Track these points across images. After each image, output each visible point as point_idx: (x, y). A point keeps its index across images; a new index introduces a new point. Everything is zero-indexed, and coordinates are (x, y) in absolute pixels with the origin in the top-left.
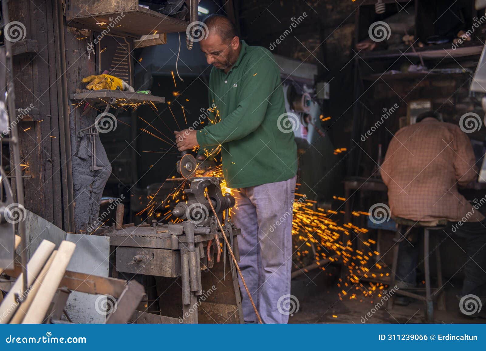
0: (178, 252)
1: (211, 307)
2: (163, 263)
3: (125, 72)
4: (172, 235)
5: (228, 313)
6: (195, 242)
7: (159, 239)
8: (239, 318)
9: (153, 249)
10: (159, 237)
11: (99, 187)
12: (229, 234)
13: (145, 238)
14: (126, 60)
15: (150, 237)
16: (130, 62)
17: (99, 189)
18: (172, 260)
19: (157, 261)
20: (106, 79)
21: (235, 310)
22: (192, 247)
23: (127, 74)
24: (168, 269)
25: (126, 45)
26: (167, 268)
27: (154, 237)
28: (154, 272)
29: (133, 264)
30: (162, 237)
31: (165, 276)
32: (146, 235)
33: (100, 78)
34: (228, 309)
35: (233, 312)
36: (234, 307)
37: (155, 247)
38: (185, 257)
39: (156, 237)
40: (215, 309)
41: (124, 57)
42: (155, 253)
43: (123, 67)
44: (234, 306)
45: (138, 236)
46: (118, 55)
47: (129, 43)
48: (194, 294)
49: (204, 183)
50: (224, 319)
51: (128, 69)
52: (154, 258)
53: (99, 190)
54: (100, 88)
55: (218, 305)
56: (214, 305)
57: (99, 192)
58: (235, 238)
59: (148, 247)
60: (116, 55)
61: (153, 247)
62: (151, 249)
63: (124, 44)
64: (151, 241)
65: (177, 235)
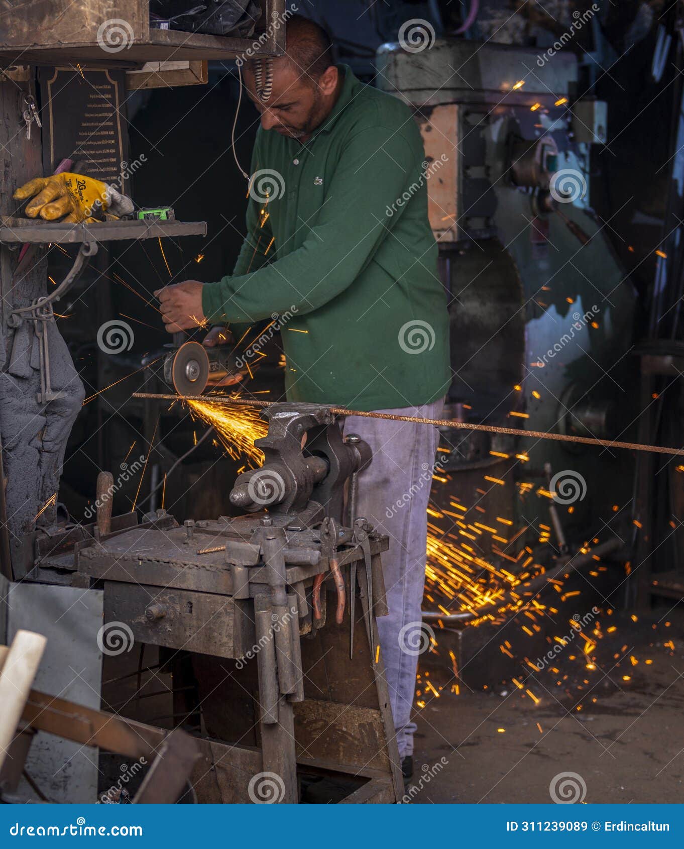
0: (248, 603)
1: (321, 711)
2: (212, 626)
3: (109, 156)
4: (234, 565)
5: (360, 725)
6: (288, 583)
7: (202, 571)
8: (386, 738)
9: (189, 592)
10: (204, 567)
11: (57, 437)
12: (363, 552)
13: (170, 567)
14: (111, 124)
15: (183, 566)
16: (119, 128)
17: (58, 441)
18: (235, 620)
19: (198, 619)
20: (68, 184)
21: (375, 719)
22: (280, 595)
23: (113, 160)
24: (225, 639)
25: (109, 87)
26: (222, 638)
27: (191, 566)
28: (193, 643)
29: (143, 621)
30: (211, 567)
31: (219, 655)
32: (174, 561)
33: (55, 186)
34: (359, 716)
35: (371, 724)
36: (373, 713)
37: (195, 588)
38: (263, 615)
39: (197, 566)
40: (329, 716)
41: (103, 119)
42: (194, 602)
43: (103, 142)
44: (373, 711)
45: (154, 559)
46: (92, 115)
47: (115, 83)
48: (287, 699)
49: (300, 423)
50: (350, 738)
51: (116, 146)
52: (193, 612)
53: (56, 444)
54: (57, 212)
55: (335, 706)
56: (328, 705)
57: (57, 447)
58: (376, 560)
59: (178, 586)
60: (87, 115)
61: (190, 589)
62: (185, 592)
63: (105, 87)
64: (184, 574)
65: (246, 566)
